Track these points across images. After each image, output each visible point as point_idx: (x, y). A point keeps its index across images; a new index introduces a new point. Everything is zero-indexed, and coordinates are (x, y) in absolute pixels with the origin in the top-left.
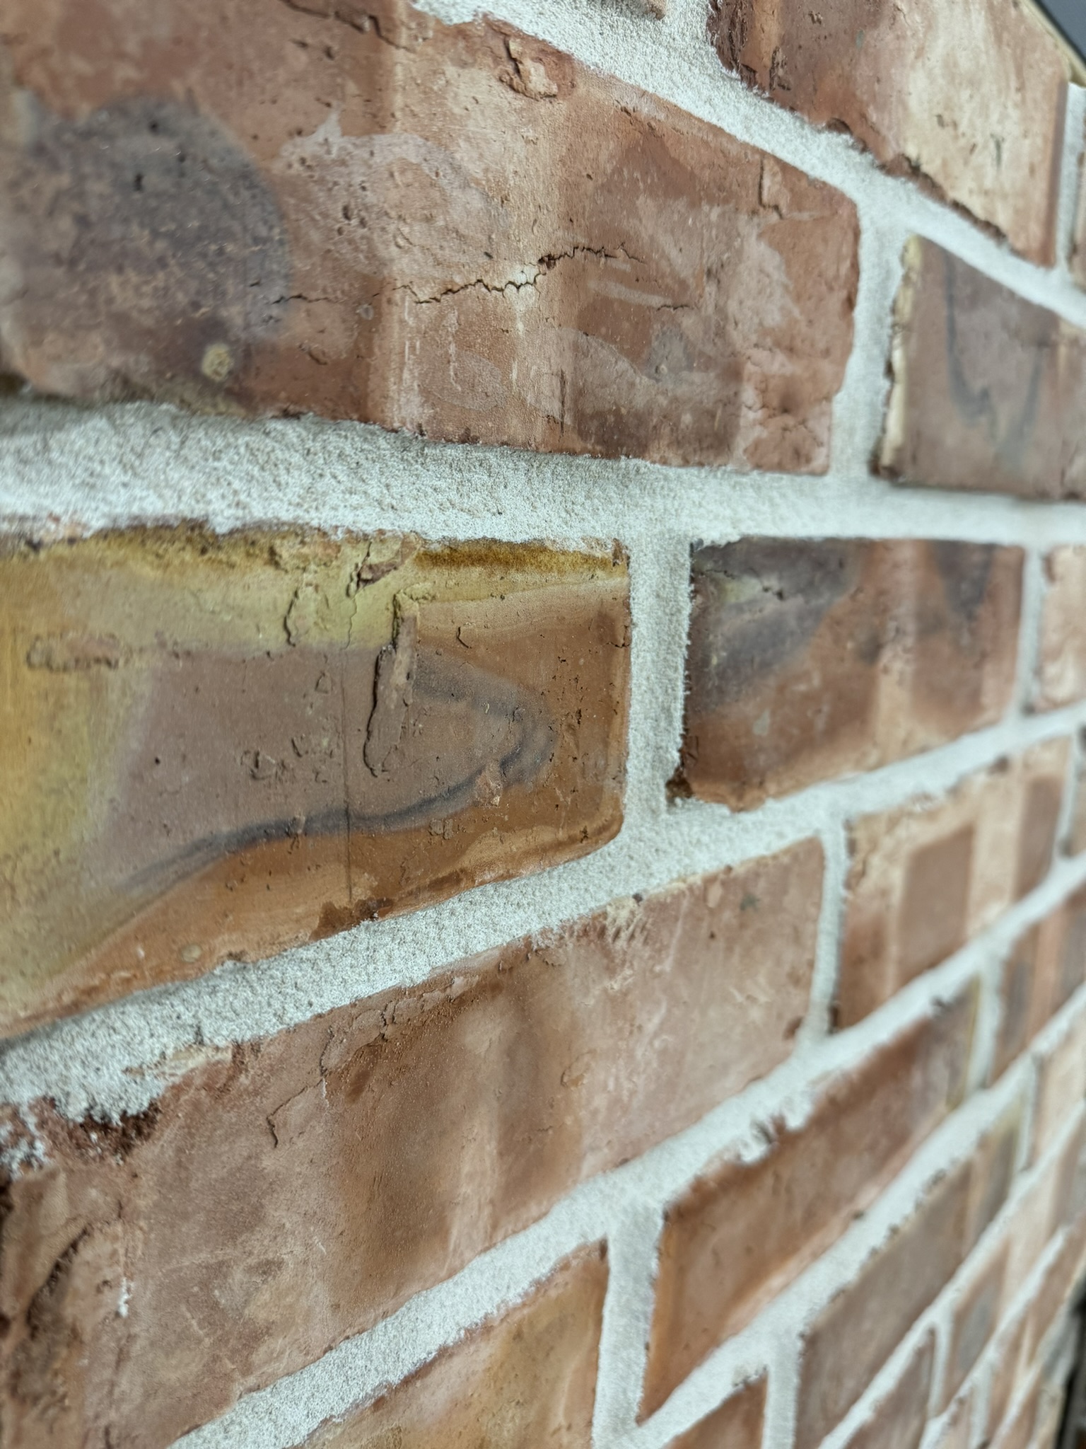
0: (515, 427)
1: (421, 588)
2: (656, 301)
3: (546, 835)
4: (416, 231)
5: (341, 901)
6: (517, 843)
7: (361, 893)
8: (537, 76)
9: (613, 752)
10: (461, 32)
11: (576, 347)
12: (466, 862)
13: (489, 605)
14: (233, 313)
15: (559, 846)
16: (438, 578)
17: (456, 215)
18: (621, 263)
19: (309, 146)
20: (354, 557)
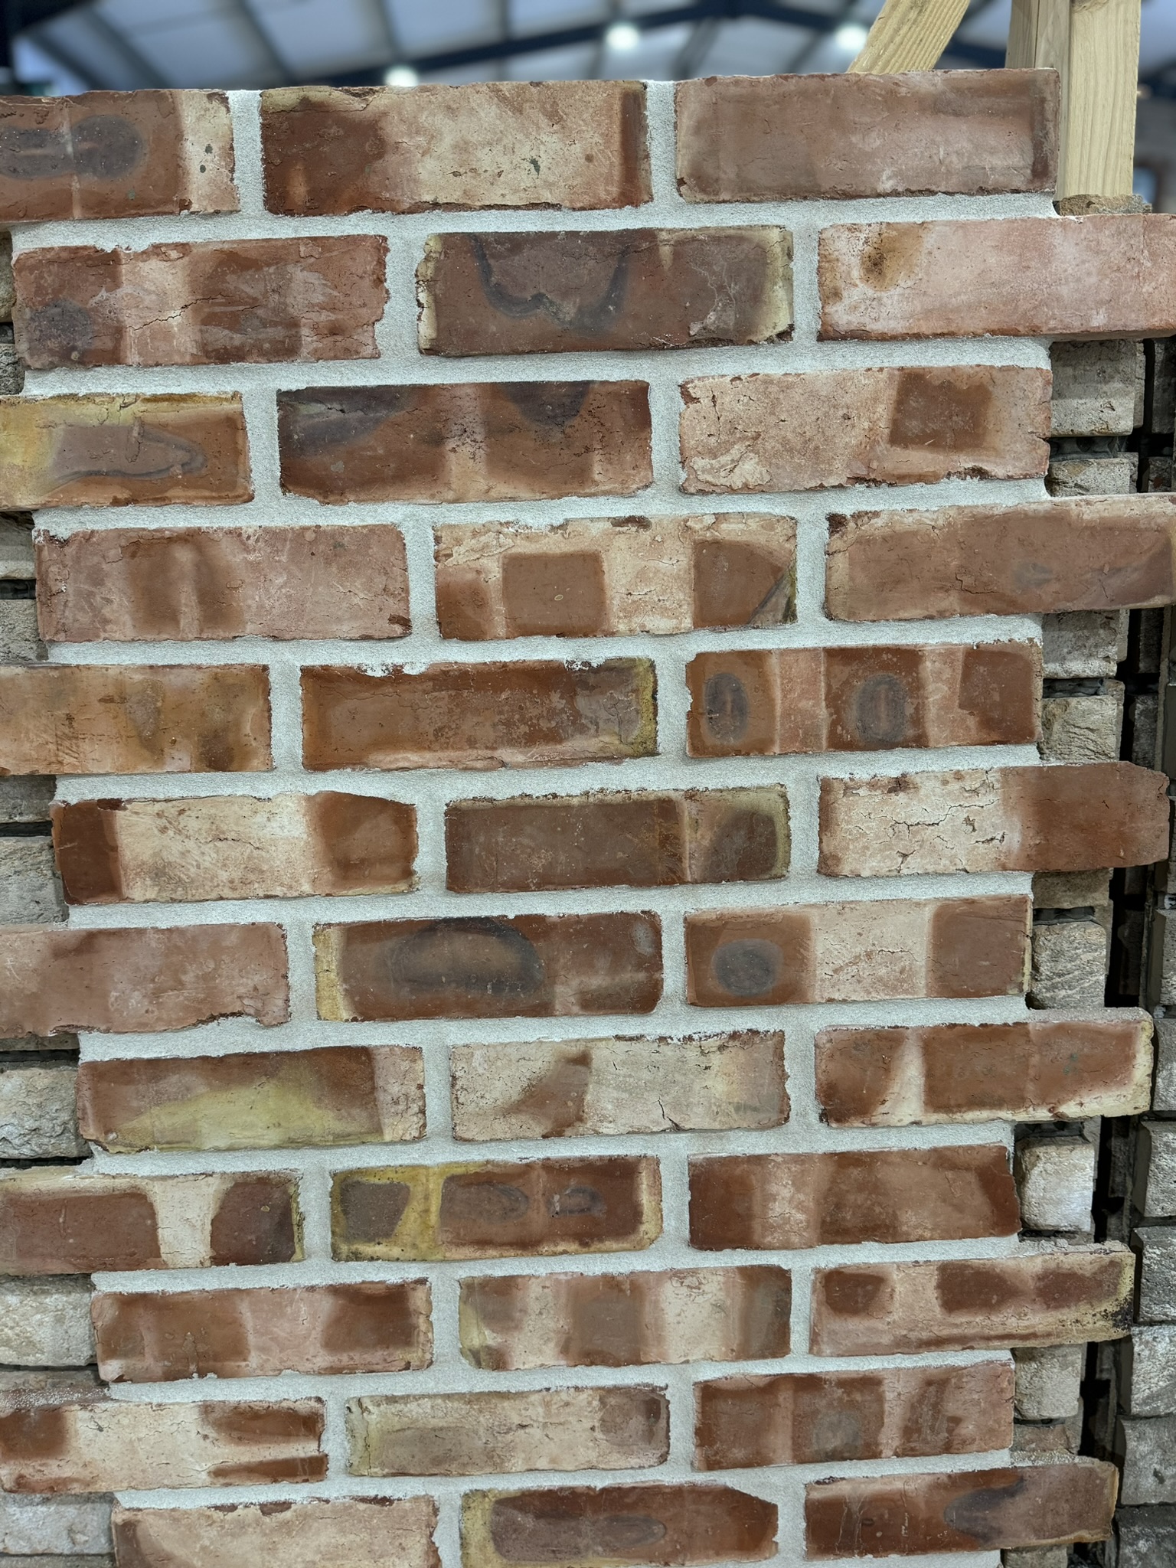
0: (177, 359)
1: (143, 408)
2: (241, 308)
3: (207, 493)
4: (133, 311)
5: (119, 496)
6: (191, 493)
7: (126, 495)
8: (174, 254)
9: (241, 467)
10: (144, 252)
11: (201, 331)
12: (168, 494)
13: (172, 414)
14: (79, 344)
15: (213, 498)
16: (150, 406)
17: (146, 303)
18: (220, 299)
19: (98, 298)
20: (119, 401)
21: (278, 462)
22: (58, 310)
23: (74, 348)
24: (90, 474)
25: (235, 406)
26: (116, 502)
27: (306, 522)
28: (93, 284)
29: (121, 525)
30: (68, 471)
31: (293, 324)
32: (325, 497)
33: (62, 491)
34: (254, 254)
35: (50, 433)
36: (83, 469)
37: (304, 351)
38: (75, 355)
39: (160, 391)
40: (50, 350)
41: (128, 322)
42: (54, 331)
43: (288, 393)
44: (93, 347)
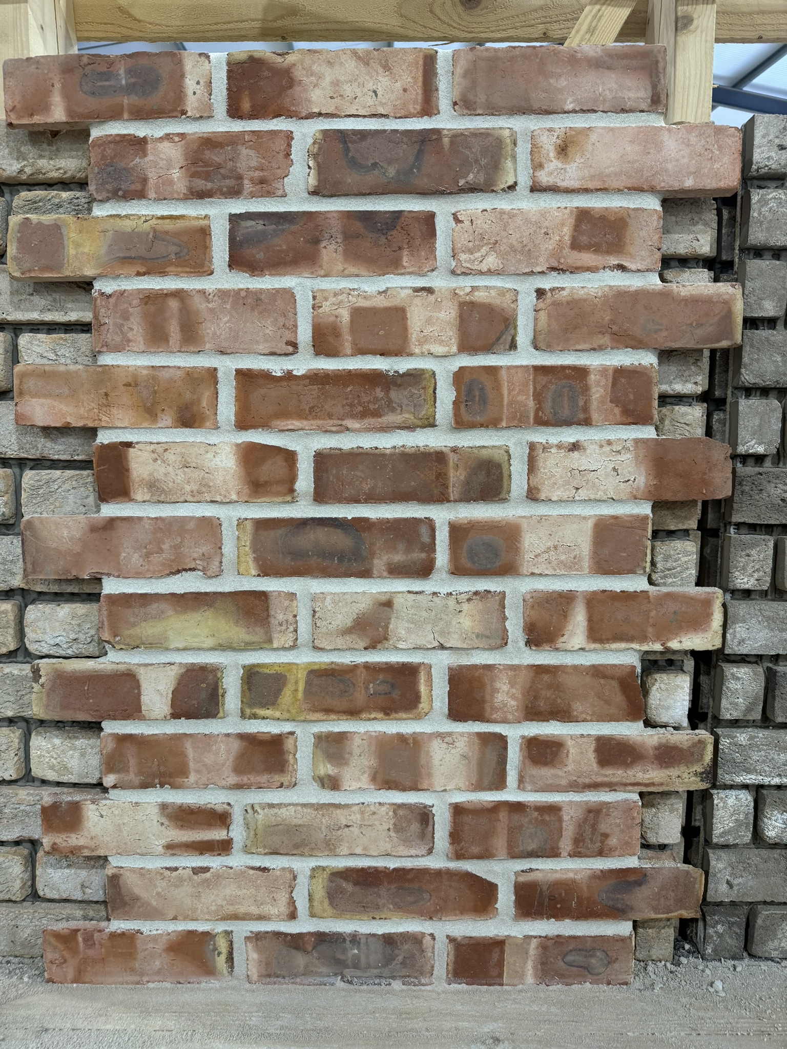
0: (176, 196)
1: (156, 223)
2: (212, 169)
3: (188, 270)
4: (153, 170)
5: (140, 271)
6: (180, 269)
7: (144, 270)
8: (177, 139)
9: (207, 256)
10: (160, 138)
11: (190, 181)
12: (167, 270)
13: (172, 226)
14: (123, 187)
15: (191, 272)
16: (160, 221)
17: (161, 165)
18: (201, 164)
19: (134, 162)
20: (143, 218)
21: (228, 253)
22: (113, 168)
23: (120, 189)
24: (125, 258)
25: (206, 222)
26: (139, 274)
27: (241, 286)
28: (132, 155)
29: (141, 287)
30: (113, 257)
31: (240, 178)
32: (253, 272)
33: (109, 267)
34: (220, 140)
35: (105, 235)
36: (121, 255)
37: (245, 193)
38: (120, 193)
39: (166, 213)
40: (107, 190)
41: (150, 175)
42: (110, 180)
43: (235, 215)
44: (130, 189)
